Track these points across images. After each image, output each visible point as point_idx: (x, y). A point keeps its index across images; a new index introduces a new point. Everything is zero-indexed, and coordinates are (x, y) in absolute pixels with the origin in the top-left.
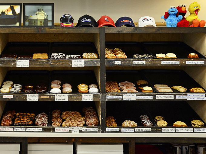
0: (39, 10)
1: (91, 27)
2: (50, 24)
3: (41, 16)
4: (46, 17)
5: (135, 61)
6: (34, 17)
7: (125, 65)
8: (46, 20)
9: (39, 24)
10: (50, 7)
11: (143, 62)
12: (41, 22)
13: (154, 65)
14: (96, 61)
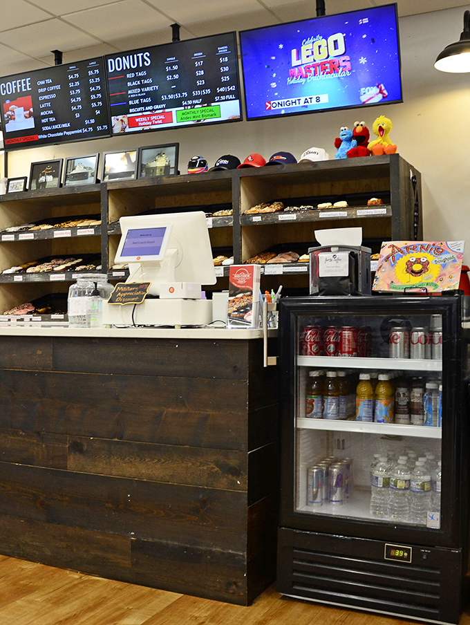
0: (160, 155)
1: (224, 169)
2: (172, 172)
3: (161, 162)
4: (167, 163)
5: (281, 216)
6: (153, 165)
7: (267, 222)
8: (167, 168)
9: (158, 173)
10: (174, 149)
11: (293, 215)
12: (161, 170)
13: (308, 220)
14: (228, 219)
